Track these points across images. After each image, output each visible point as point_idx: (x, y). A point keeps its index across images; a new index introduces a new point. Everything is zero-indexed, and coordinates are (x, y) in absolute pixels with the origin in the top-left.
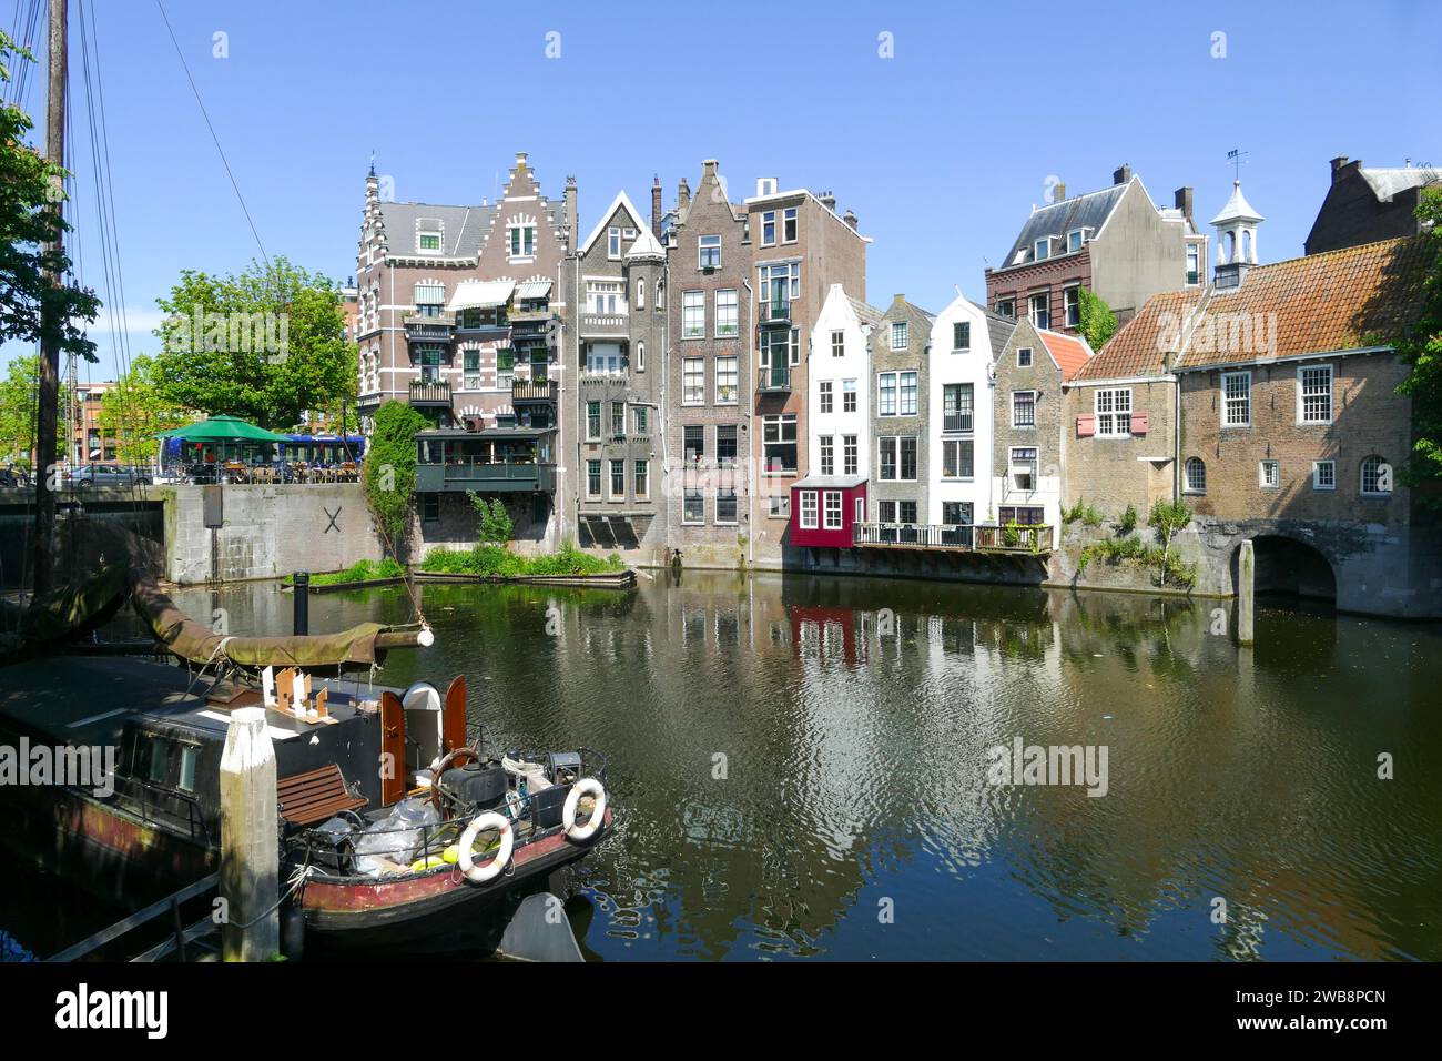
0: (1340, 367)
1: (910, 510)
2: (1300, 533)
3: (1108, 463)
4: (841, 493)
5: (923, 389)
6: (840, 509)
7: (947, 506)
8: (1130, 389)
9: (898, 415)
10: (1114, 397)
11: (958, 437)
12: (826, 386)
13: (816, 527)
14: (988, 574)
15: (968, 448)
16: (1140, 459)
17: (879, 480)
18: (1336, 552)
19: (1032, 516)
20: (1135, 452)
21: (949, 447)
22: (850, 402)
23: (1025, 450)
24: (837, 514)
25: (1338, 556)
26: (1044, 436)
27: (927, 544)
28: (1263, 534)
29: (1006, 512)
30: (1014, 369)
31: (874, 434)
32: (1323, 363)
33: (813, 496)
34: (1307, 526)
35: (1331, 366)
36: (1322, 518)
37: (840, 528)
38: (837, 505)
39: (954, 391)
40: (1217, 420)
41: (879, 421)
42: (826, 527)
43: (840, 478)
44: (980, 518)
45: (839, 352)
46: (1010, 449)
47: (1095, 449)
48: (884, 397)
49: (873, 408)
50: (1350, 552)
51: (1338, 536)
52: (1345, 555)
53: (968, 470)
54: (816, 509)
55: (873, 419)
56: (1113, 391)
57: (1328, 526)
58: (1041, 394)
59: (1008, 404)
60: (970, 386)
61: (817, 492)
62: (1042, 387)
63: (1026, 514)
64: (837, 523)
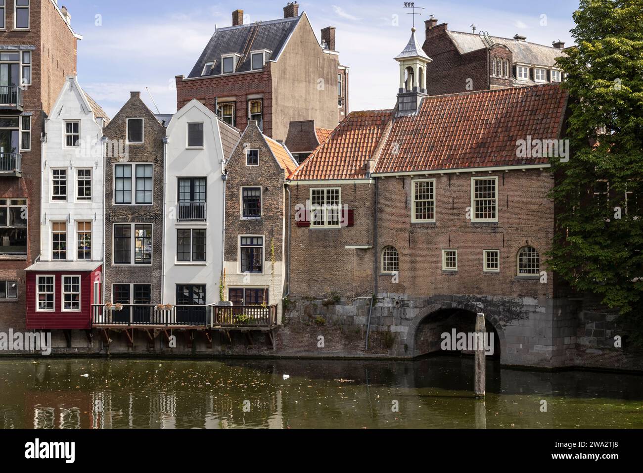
0: (503, 179)
1: (144, 292)
2: (473, 306)
3: (321, 249)
4: (80, 276)
5: (159, 180)
6: (79, 292)
7: (180, 288)
8: (340, 189)
9: (133, 204)
10: (325, 195)
11: (192, 225)
12: (60, 173)
13: (53, 310)
14: (219, 348)
15: (200, 236)
16: (347, 247)
17: (113, 264)
18: (500, 320)
19: (258, 295)
20: (344, 241)
21: (182, 235)
22: (85, 190)
23: (252, 238)
24: (75, 296)
25: (502, 323)
26: (268, 225)
27: (167, 323)
28: (445, 307)
29: (235, 292)
30: (243, 168)
31: (108, 221)
32: (490, 175)
33: (50, 280)
34: (479, 300)
35: (496, 178)
36: (490, 294)
37: (79, 310)
38: (76, 288)
39: (188, 184)
40: (409, 217)
41: (114, 209)
42: (63, 310)
43: (73, 262)
44: (212, 299)
45: (72, 140)
46: (239, 236)
47: (310, 238)
48: (120, 186)
49: (109, 196)
50: (509, 319)
51: (501, 307)
52: (507, 322)
53: (200, 255)
54: (54, 292)
55: (108, 206)
56: (325, 189)
57: (494, 300)
58: (266, 189)
59: (238, 197)
60: (204, 179)
61: (54, 276)
62: (268, 183)
63: (253, 294)
64: (76, 305)
